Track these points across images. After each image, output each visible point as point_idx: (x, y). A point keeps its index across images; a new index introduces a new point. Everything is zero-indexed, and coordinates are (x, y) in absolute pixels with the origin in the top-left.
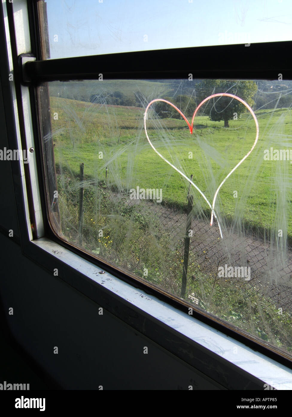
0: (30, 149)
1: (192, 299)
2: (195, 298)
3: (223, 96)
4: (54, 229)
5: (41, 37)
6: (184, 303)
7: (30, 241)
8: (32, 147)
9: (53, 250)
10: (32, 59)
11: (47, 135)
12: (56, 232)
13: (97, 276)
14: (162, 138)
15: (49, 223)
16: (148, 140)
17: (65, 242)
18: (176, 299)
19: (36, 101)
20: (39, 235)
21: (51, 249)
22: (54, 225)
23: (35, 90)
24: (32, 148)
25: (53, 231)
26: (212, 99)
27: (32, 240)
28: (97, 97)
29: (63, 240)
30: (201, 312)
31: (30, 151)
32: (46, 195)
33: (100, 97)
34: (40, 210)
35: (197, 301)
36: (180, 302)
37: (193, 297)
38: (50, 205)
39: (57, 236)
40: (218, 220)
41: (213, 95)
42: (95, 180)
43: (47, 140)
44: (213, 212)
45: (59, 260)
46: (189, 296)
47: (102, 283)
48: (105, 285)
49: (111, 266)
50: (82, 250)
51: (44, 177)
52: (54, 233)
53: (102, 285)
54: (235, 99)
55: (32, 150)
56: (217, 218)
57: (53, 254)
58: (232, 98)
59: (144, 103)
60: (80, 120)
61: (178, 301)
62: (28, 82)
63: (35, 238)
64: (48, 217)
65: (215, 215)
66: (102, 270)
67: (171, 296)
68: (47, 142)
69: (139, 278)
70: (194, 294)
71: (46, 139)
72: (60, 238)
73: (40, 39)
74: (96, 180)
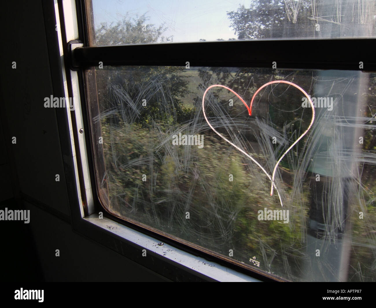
0: (80, 130)
1: (254, 262)
2: (256, 261)
3: (280, 83)
4: (104, 205)
5: (88, 25)
6: (246, 266)
7: (82, 219)
8: (81, 128)
9: (107, 226)
10: (80, 45)
11: (97, 117)
12: (107, 208)
13: (157, 248)
14: (221, 120)
15: (99, 199)
16: (206, 121)
17: (116, 217)
18: (237, 263)
19: (85, 85)
20: (90, 212)
21: (106, 225)
22: (104, 202)
23: (83, 74)
24: (82, 130)
25: (103, 207)
26: (270, 85)
27: (83, 218)
28: (152, 82)
29: (115, 215)
30: (263, 273)
31: (80, 132)
32: (96, 173)
33: (155, 82)
34: (90, 188)
35: (258, 264)
36: (241, 266)
37: (254, 260)
38: (99, 182)
39: (108, 211)
40: (277, 190)
41: (271, 82)
42: (150, 158)
43: (97, 121)
44: (273, 184)
45: (116, 235)
46: (250, 259)
47: (164, 255)
48: (167, 256)
49: (168, 237)
50: (136, 223)
51: (94, 156)
52: (105, 209)
53: (164, 256)
54: (292, 86)
55: (82, 131)
56: (277, 189)
57: (108, 229)
58: (289, 85)
59: (202, 88)
60: (134, 103)
61: (239, 265)
62: (77, 66)
63: (87, 215)
64: (97, 194)
65: (275, 186)
66: (161, 242)
67: (232, 261)
68: (97, 123)
69: (198, 247)
70: (255, 257)
71: (95, 120)
72: (112, 213)
73: (87, 26)
74: (152, 158)
